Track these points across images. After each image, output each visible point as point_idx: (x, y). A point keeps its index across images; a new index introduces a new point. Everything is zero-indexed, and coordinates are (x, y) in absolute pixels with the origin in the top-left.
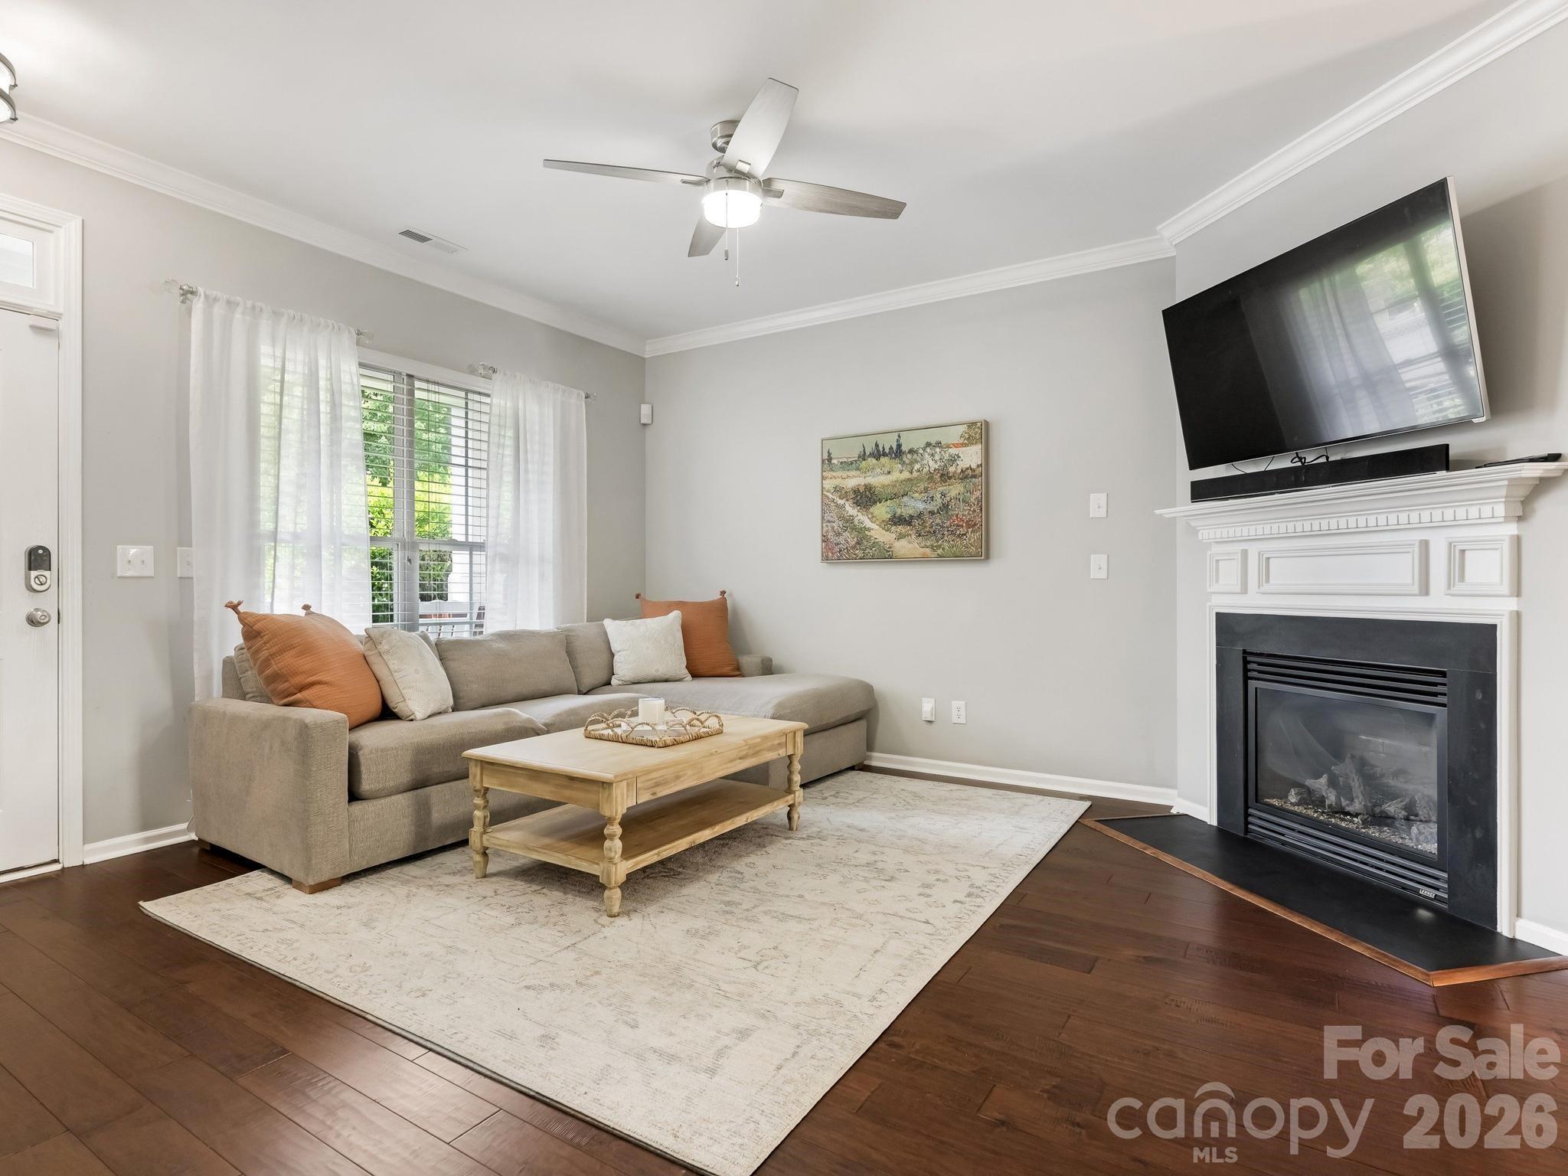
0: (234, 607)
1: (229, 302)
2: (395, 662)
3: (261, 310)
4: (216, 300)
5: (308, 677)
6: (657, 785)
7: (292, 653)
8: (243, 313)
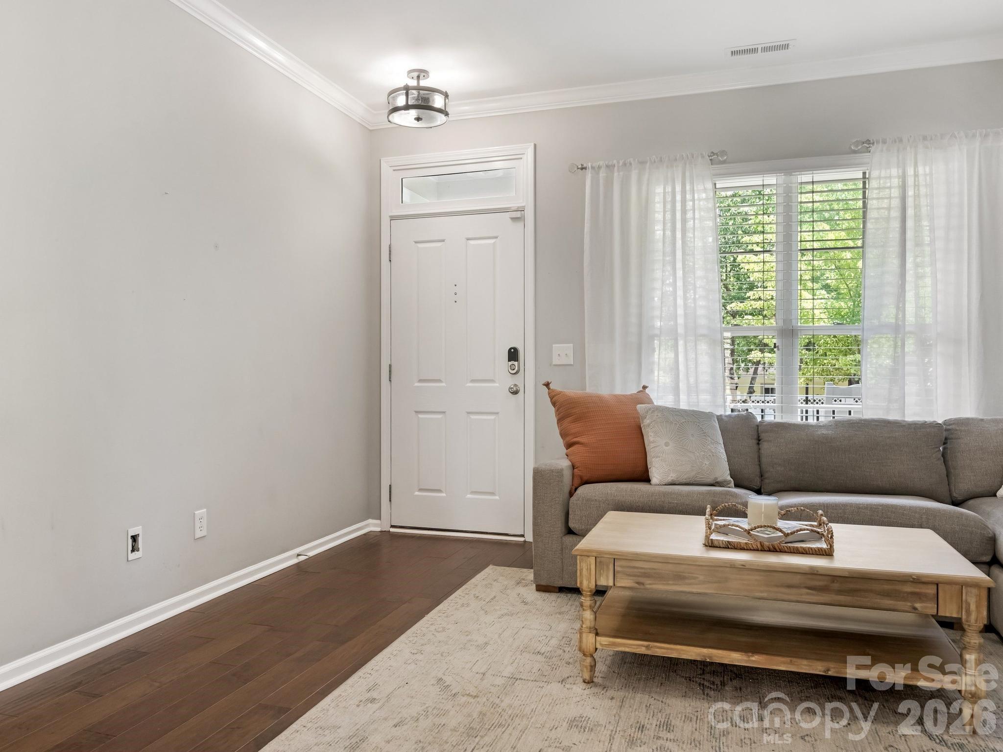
0: (547, 385)
1: (607, 166)
2: (652, 434)
3: (631, 164)
4: (599, 167)
5: (573, 438)
6: (647, 575)
7: (569, 419)
8: (618, 171)
